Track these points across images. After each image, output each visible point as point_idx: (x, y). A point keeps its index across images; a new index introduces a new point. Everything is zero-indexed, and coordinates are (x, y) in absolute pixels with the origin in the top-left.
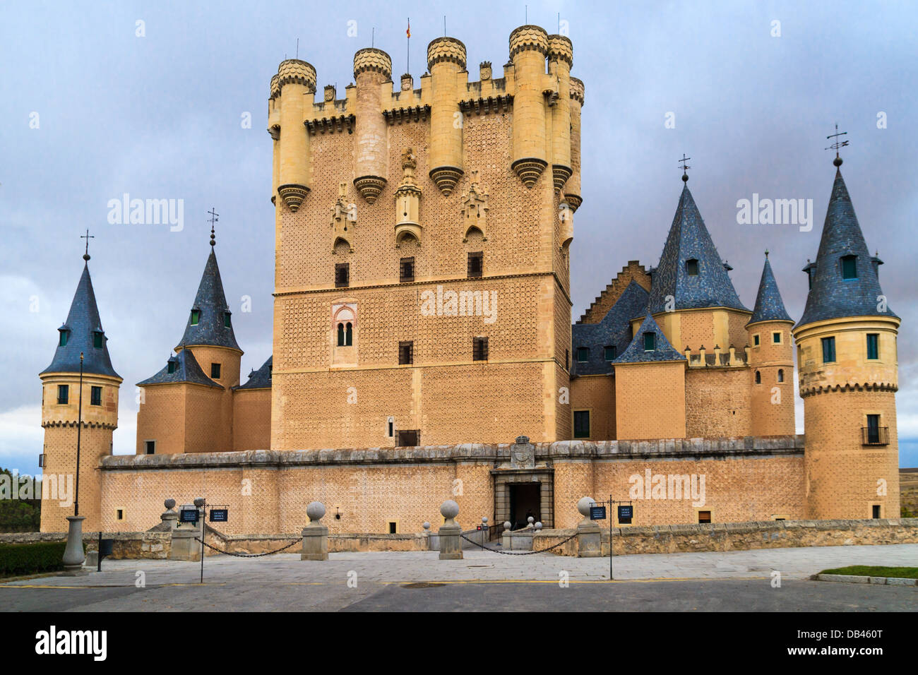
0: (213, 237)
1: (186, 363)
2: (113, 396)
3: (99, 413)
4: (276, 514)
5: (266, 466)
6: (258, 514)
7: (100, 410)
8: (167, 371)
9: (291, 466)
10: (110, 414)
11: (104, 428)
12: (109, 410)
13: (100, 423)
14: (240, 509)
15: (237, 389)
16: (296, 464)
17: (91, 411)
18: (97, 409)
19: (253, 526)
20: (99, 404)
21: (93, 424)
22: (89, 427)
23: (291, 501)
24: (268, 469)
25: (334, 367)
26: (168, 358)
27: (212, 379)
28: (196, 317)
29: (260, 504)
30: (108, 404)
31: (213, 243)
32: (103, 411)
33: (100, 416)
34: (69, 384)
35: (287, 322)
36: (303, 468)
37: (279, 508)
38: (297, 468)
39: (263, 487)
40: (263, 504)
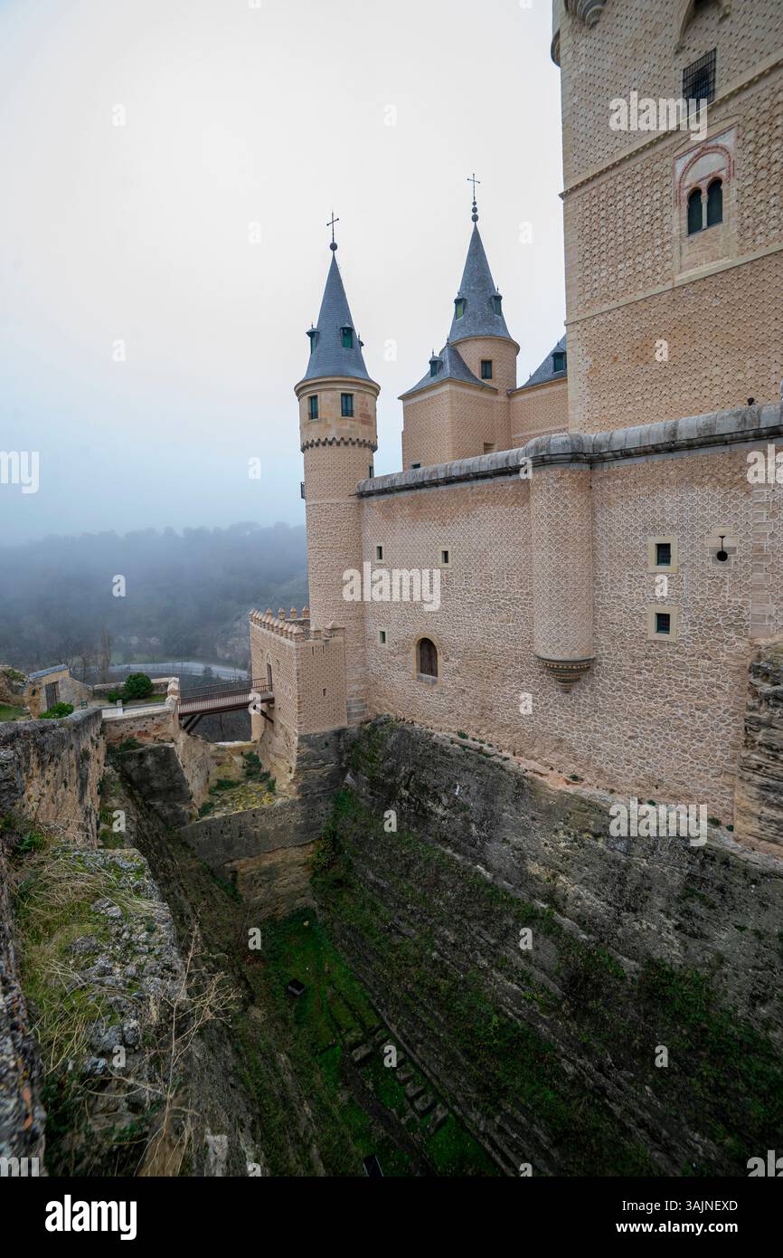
0: (475, 210)
1: (450, 361)
2: (367, 405)
3: (351, 426)
4: (589, 549)
5: (571, 461)
6: (558, 550)
7: (353, 423)
8: (429, 375)
9: (616, 458)
10: (366, 427)
11: (360, 446)
12: (364, 422)
13: (354, 440)
14: (526, 543)
15: (513, 393)
16: (627, 454)
17: (342, 424)
18: (348, 421)
19: (550, 571)
20: (352, 416)
21: (346, 440)
22: (342, 444)
23: (617, 525)
24: (574, 466)
25: (681, 278)
26: (429, 358)
27: (483, 381)
28: (461, 306)
29: (562, 532)
30: (362, 415)
31: (475, 219)
32: (356, 424)
33: (353, 429)
34: (318, 393)
35: (587, 230)
36: (640, 461)
37: (594, 540)
38: (628, 462)
39: (566, 502)
40: (566, 532)
